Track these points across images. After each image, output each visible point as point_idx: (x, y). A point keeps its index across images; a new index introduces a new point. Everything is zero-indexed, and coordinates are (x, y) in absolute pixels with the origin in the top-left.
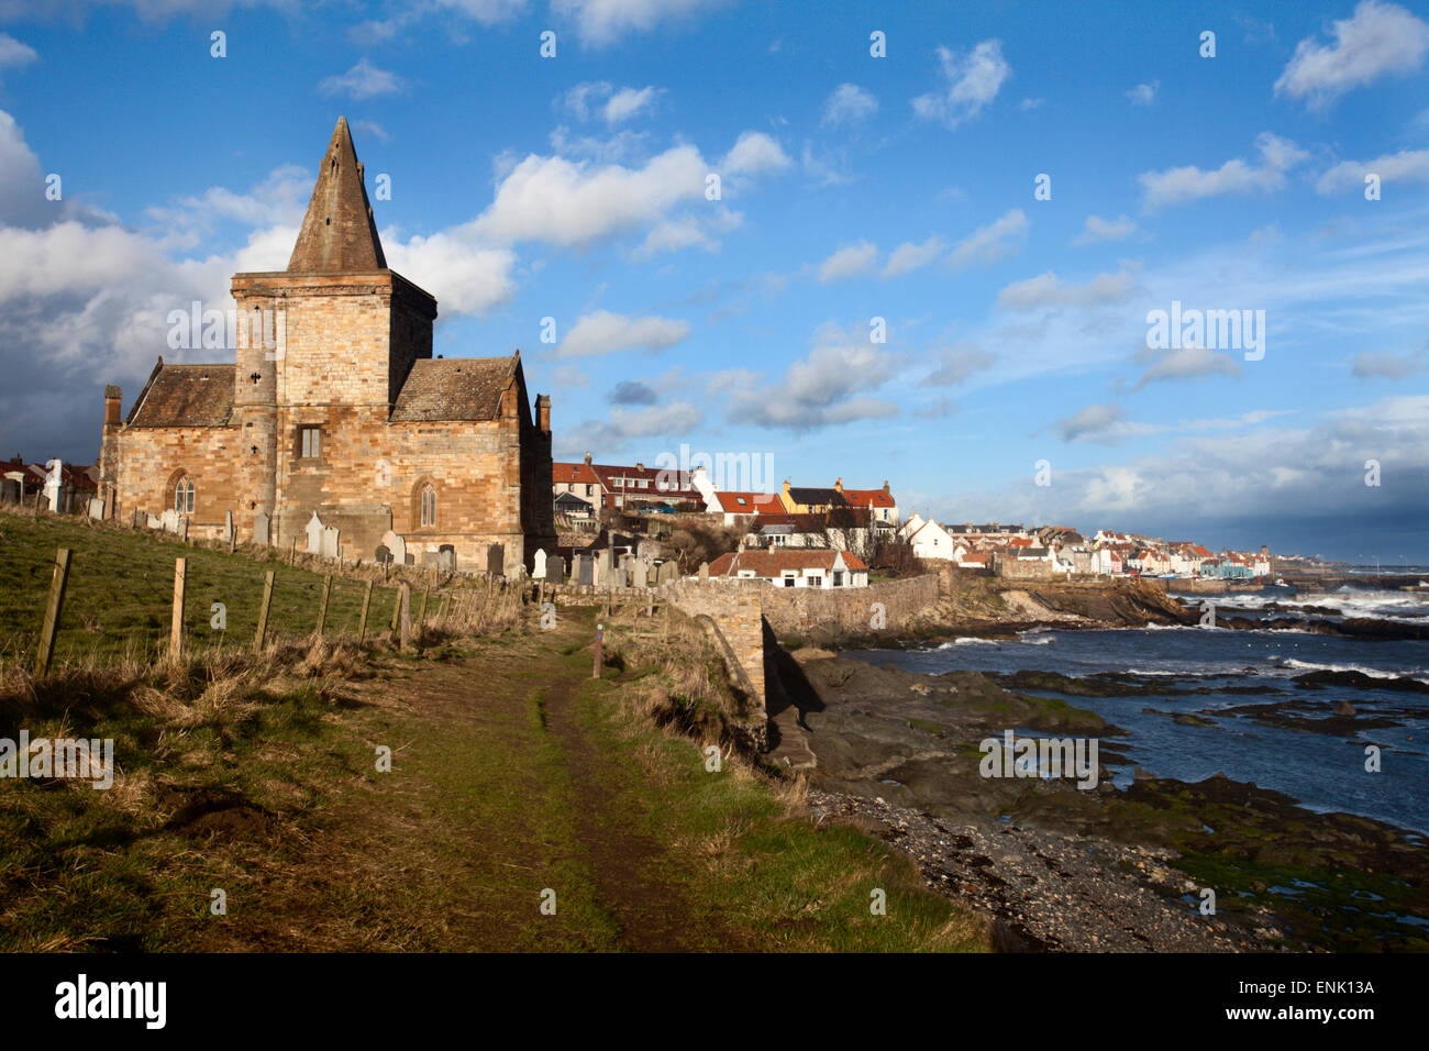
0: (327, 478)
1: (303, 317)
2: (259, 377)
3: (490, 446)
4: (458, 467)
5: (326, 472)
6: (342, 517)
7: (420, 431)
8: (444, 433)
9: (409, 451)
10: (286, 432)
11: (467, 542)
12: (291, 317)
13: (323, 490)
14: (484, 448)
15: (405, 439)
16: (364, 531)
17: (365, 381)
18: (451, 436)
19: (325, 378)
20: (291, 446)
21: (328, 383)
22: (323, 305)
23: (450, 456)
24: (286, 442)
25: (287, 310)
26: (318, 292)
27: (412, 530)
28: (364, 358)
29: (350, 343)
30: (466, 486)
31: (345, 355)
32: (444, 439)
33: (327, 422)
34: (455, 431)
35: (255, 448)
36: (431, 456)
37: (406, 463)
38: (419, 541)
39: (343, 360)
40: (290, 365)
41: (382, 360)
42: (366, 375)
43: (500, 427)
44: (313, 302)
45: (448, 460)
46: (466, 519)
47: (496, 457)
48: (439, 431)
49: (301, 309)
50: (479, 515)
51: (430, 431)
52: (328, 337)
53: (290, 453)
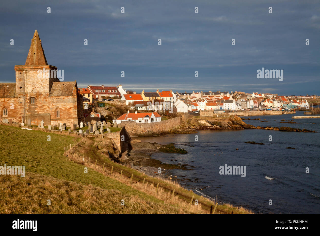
0: (36, 108)
1: (31, 75)
2: (21, 87)
3: (71, 101)
4: (64, 106)
5: (36, 107)
6: (40, 116)
7: (56, 98)
8: (61, 99)
9: (54, 102)
10: (27, 99)
11: (66, 121)
12: (28, 75)
13: (36, 110)
14: (70, 102)
15: (53, 100)
16: (45, 119)
17: (44, 88)
18: (63, 99)
19: (35, 87)
20: (28, 102)
21: (36, 88)
22: (35, 72)
23: (62, 103)
24: (27, 101)
25: (27, 73)
26: (34, 69)
27: (55, 118)
28: (44, 83)
29: (41, 80)
30: (66, 109)
31: (40, 83)
32: (61, 100)
33: (36, 97)
34: (63, 98)
35: (21, 102)
36: (58, 103)
37: (53, 105)
38: (57, 121)
39: (39, 84)
40: (28, 85)
41: (48, 84)
42: (45, 87)
43: (73, 97)
44: (33, 72)
45: (62, 104)
46: (66, 116)
47: (72, 103)
48: (60, 98)
49: (30, 73)
50: (69, 115)
51: (58, 98)
52: (36, 79)
53: (28, 103)
